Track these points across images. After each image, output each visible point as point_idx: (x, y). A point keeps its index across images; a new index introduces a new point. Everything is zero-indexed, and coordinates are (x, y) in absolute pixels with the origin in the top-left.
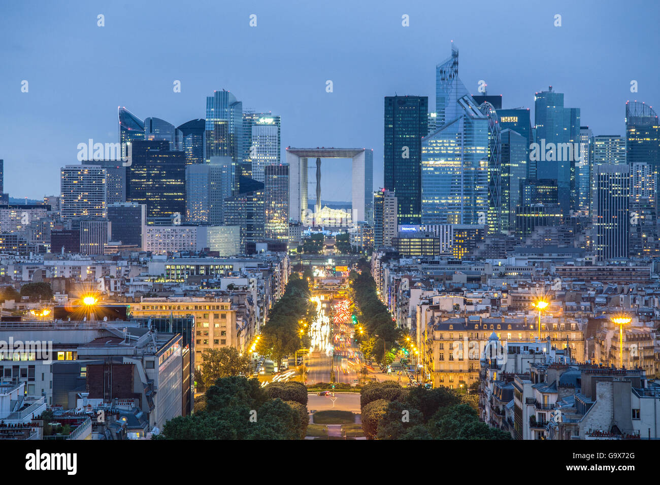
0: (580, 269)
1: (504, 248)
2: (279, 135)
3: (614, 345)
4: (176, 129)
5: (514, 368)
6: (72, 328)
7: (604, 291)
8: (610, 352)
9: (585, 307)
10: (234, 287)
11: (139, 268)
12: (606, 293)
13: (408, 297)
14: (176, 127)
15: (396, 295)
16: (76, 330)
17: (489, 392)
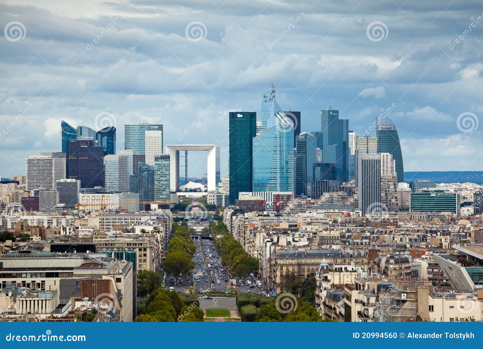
0: (356, 219)
1: (304, 206)
2: (162, 136)
3: (387, 266)
4: (97, 133)
5: (339, 281)
6: (68, 257)
7: (375, 233)
8: (384, 270)
9: (366, 243)
10: (146, 231)
11: (81, 220)
12: (376, 234)
13: (254, 237)
14: (96, 132)
15: (244, 236)
16: (70, 258)
17: (323, 296)
